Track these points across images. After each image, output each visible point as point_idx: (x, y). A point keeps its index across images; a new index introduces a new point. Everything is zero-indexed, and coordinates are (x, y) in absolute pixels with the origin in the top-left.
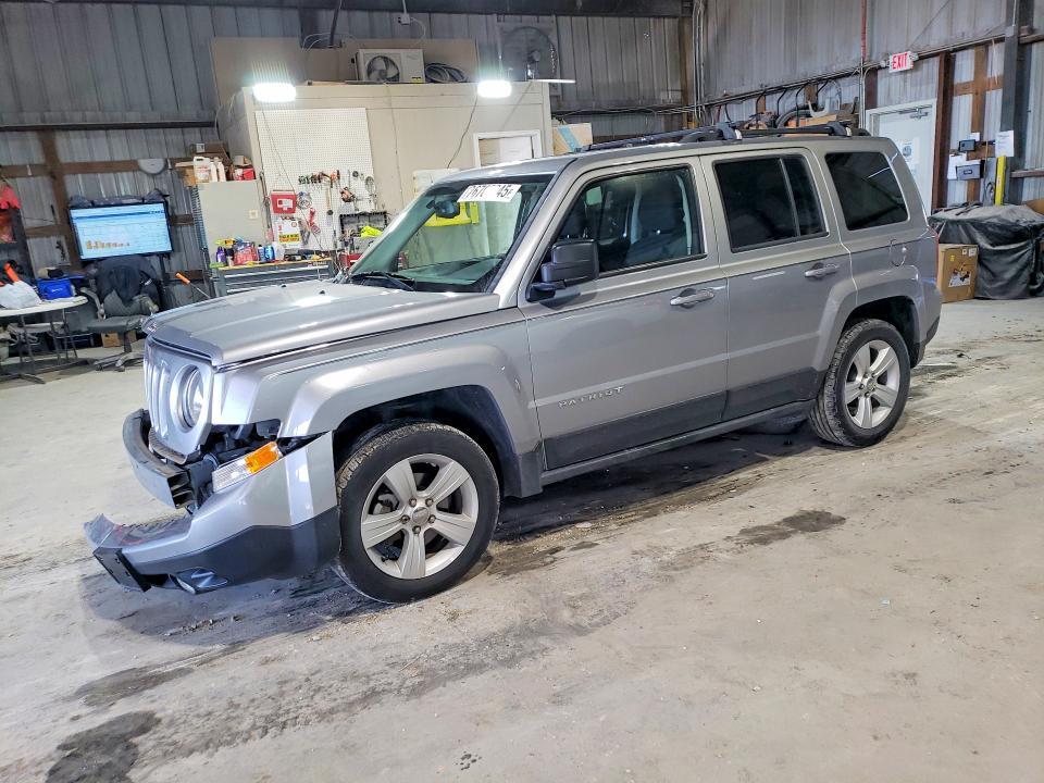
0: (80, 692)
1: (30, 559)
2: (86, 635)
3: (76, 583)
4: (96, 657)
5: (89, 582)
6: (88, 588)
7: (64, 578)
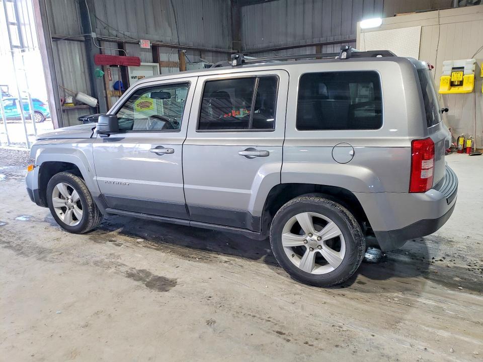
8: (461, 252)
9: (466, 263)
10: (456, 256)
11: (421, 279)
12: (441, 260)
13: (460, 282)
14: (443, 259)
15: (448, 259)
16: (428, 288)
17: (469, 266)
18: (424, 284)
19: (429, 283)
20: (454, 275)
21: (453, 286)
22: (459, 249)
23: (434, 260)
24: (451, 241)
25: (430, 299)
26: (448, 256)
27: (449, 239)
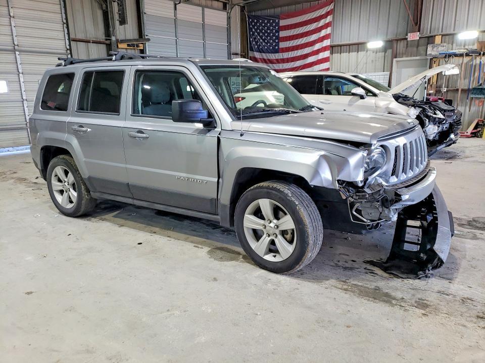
0: (478, 239)
1: (478, 317)
2: (466, 255)
3: (457, 279)
4: (466, 245)
5: (450, 276)
6: (452, 274)
7: (462, 287)
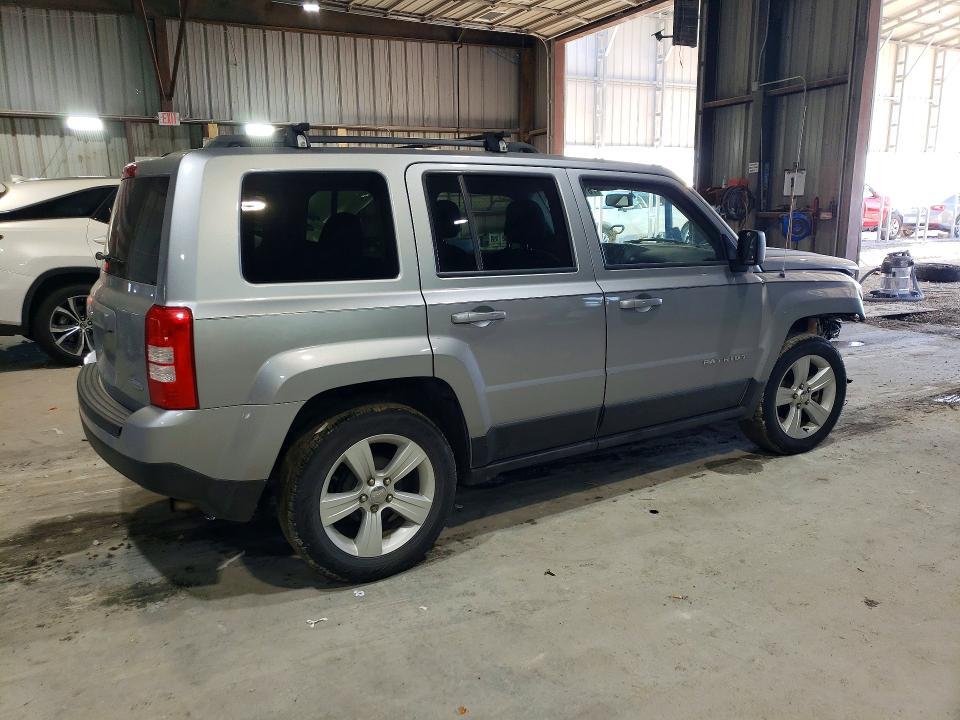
8: (81, 583)
9: (67, 564)
10: (90, 571)
11: (131, 510)
12: (114, 549)
13: (72, 528)
14: (112, 552)
15: (102, 558)
16: (117, 503)
17: (59, 561)
18: (123, 505)
19: (117, 510)
20: (85, 533)
21: (80, 520)
22: (87, 589)
23: (126, 543)
24: (108, 603)
25: (108, 494)
26: (105, 564)
27: (115, 607)
